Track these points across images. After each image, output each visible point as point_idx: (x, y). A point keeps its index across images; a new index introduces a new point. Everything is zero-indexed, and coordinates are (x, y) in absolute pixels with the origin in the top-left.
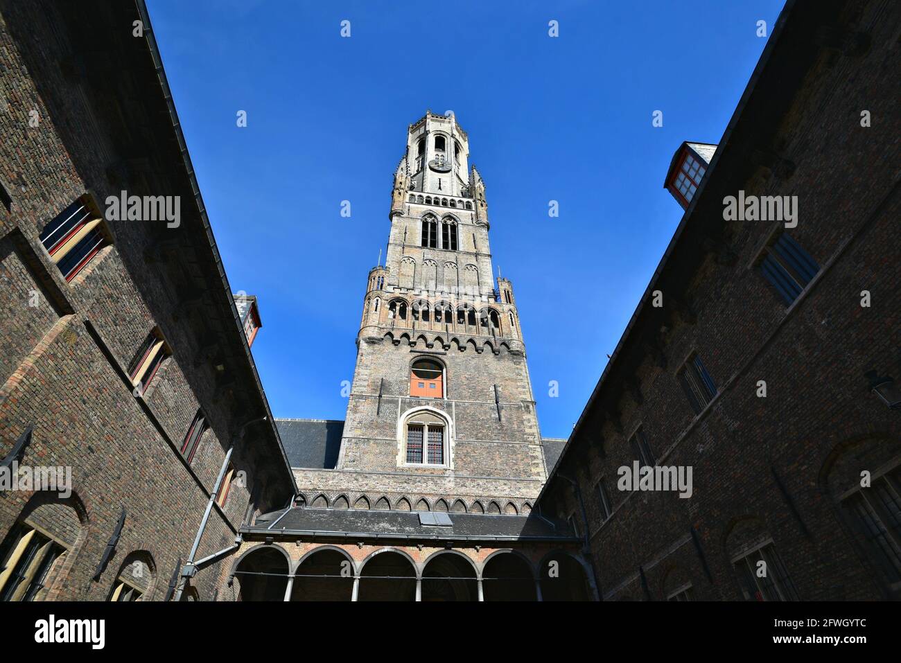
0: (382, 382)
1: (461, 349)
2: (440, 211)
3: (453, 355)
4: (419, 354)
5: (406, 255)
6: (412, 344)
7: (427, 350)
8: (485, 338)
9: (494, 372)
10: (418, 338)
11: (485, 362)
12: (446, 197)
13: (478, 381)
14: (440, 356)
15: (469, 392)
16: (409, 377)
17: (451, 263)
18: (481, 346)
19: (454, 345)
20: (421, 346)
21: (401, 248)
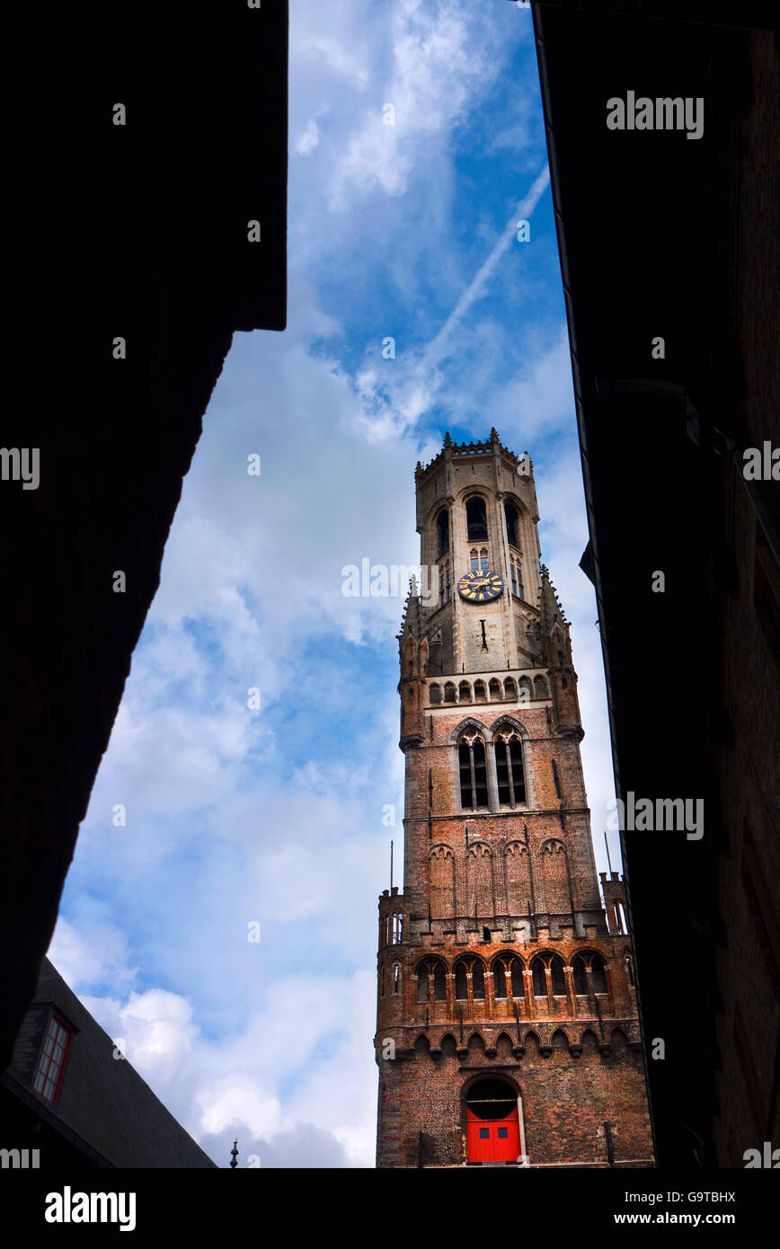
0: (421, 1139)
1: (545, 1053)
2: (487, 713)
3: (532, 1066)
4: (475, 1073)
5: (437, 841)
6: (463, 1055)
7: (486, 1062)
8: (583, 1024)
9: (603, 1094)
10: (470, 1040)
11: (586, 1076)
12: (496, 675)
13: (577, 1118)
14: (510, 1073)
15: (562, 1144)
16: (464, 1123)
17: (516, 843)
18: (577, 1043)
19: (531, 1046)
20: (477, 1059)
21: (425, 824)
